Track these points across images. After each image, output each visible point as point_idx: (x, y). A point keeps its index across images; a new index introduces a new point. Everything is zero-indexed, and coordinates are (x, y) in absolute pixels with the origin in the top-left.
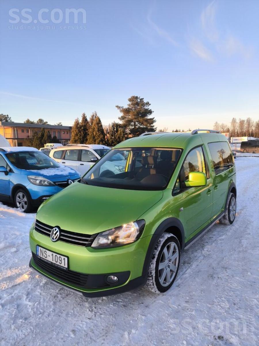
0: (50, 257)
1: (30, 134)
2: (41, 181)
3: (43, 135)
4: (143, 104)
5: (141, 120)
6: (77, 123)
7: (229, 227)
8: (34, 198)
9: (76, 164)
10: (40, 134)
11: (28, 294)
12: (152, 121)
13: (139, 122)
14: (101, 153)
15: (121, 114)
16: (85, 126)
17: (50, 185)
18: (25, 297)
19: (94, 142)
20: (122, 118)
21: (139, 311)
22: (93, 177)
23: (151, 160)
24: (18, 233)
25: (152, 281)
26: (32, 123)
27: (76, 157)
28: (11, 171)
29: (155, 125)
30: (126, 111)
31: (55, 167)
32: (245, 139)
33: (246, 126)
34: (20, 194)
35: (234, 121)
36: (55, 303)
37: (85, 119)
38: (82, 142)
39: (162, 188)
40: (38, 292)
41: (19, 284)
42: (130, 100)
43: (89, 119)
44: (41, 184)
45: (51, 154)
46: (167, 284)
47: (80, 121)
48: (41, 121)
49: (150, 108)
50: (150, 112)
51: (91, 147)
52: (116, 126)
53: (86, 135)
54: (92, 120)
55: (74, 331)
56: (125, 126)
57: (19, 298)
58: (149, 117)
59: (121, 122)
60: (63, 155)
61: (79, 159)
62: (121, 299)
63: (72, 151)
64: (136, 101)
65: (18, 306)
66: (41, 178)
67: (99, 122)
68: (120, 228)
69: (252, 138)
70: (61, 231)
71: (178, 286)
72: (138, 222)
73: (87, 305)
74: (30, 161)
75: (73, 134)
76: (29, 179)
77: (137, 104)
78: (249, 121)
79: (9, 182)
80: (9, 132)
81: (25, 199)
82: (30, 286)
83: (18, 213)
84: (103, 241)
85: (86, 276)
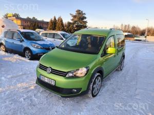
0: (46, 80)
1: (29, 24)
2: (37, 46)
3: (35, 25)
4: (83, 14)
5: (81, 21)
6: (51, 20)
7: (120, 72)
8: (34, 53)
9: (52, 39)
10: (34, 24)
11: (35, 95)
12: (86, 22)
13: (80, 22)
14: (64, 35)
15: (72, 18)
16: (55, 22)
17: (41, 48)
18: (33, 97)
19: (59, 30)
20: (72, 20)
21: (84, 105)
22: (63, 46)
23: (89, 41)
24: (27, 69)
25: (90, 92)
26: (30, 19)
27: (52, 36)
28: (23, 40)
29: (87, 24)
30: (75, 17)
31: (43, 40)
32: (126, 34)
33: (127, 28)
34: (27, 51)
35: (122, 25)
36: (47, 100)
37: (55, 19)
38: (54, 30)
39: (97, 53)
40: (39, 94)
41: (31, 91)
42: (77, 11)
43: (57, 19)
44: (37, 48)
45: (40, 34)
46: (96, 94)
47: (53, 19)
48: (34, 18)
49: (85, 16)
50: (85, 18)
51: (59, 32)
52: (69, 23)
53: (55, 26)
54: (59, 20)
55: (56, 111)
56: (73, 24)
57: (31, 97)
58: (85, 20)
59: (72, 22)
60: (46, 35)
61: (54, 38)
62: (76, 99)
63: (50, 34)
64: (79, 12)
65: (31, 100)
66: (37, 45)
67: (62, 21)
68: (78, 70)
69: (129, 34)
70: (52, 69)
71: (100, 95)
72: (86, 67)
73: (61, 101)
74: (32, 37)
75: (49, 26)
76: (32, 45)
77: (80, 14)
78: (129, 26)
79: (22, 46)
80: (19, 22)
81: (30, 54)
82: (35, 92)
83: (26, 60)
84: (71, 75)
85: (63, 89)
